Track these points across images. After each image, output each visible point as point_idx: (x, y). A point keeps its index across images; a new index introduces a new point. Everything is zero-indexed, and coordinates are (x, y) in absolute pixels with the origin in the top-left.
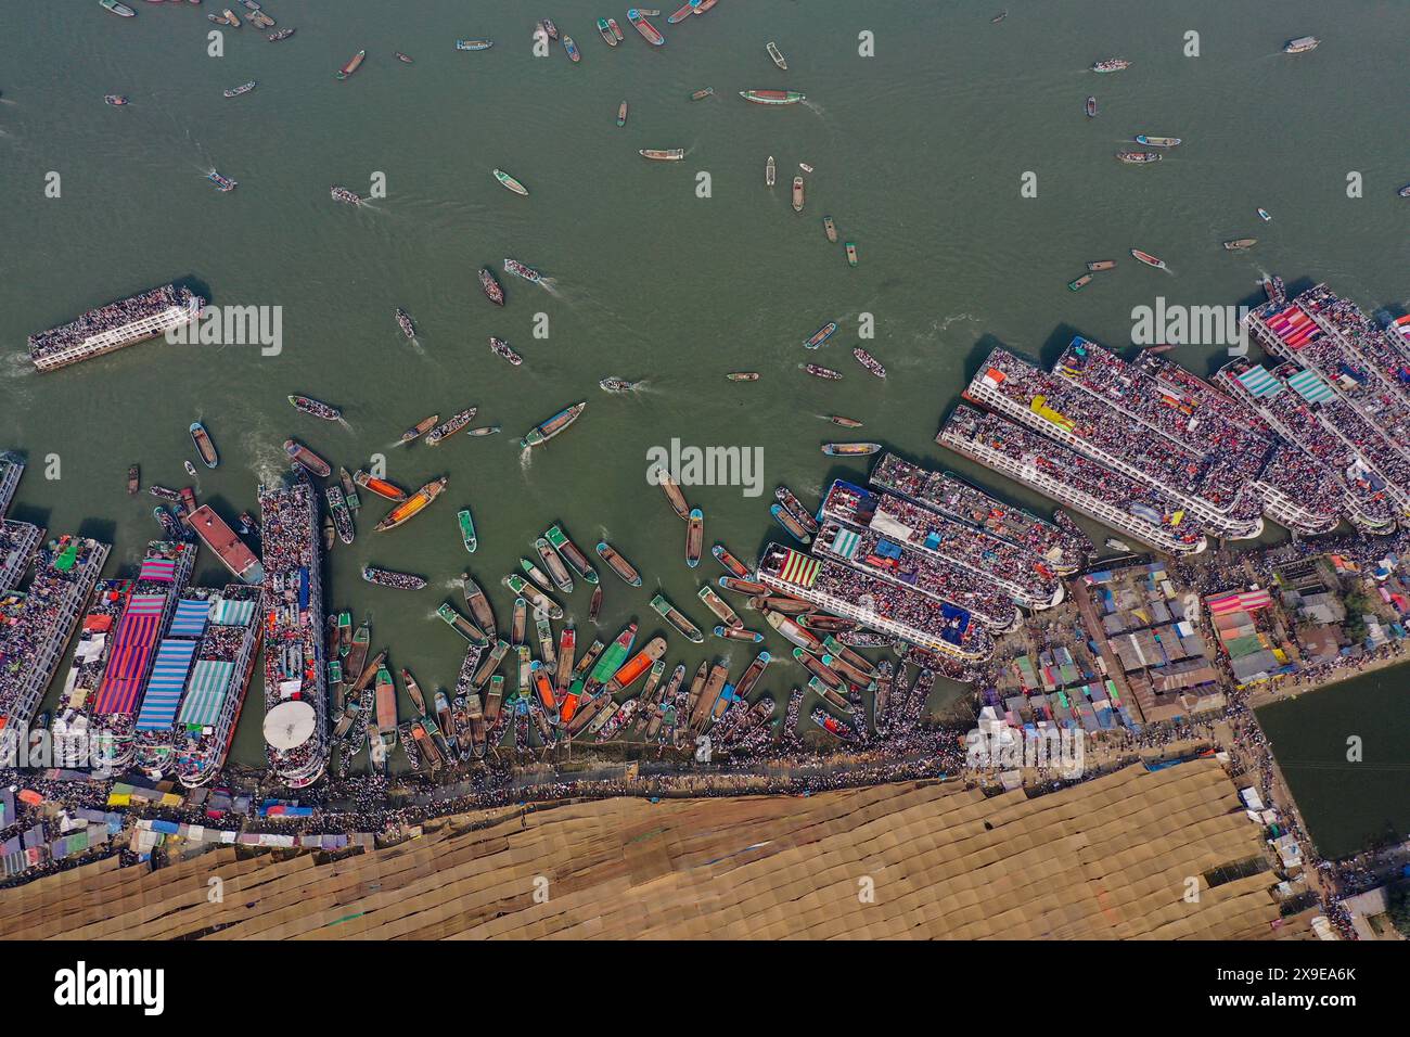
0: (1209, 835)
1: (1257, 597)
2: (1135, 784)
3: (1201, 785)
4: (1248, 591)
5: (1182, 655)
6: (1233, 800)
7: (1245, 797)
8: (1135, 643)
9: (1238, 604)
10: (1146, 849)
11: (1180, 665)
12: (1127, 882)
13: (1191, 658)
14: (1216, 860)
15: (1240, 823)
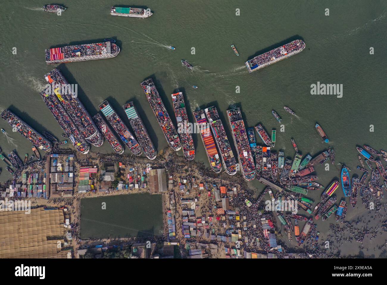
0: (52, 228)
1: (94, 170)
2: (39, 213)
3: (56, 216)
4: (93, 168)
5: (67, 182)
6: (63, 221)
7: (66, 221)
8: (56, 175)
9: (88, 171)
10: (36, 228)
11: (65, 184)
12: (27, 235)
13: (68, 183)
14: (51, 234)
15: (61, 227)
